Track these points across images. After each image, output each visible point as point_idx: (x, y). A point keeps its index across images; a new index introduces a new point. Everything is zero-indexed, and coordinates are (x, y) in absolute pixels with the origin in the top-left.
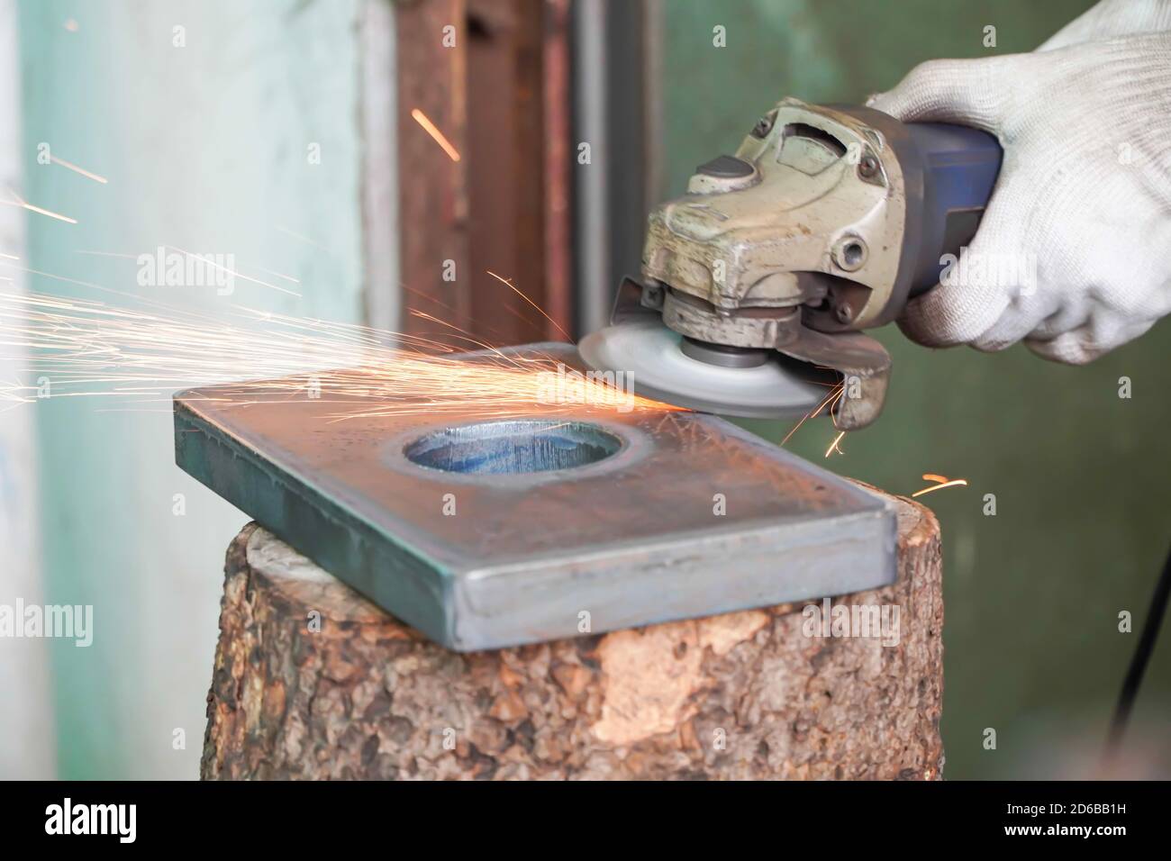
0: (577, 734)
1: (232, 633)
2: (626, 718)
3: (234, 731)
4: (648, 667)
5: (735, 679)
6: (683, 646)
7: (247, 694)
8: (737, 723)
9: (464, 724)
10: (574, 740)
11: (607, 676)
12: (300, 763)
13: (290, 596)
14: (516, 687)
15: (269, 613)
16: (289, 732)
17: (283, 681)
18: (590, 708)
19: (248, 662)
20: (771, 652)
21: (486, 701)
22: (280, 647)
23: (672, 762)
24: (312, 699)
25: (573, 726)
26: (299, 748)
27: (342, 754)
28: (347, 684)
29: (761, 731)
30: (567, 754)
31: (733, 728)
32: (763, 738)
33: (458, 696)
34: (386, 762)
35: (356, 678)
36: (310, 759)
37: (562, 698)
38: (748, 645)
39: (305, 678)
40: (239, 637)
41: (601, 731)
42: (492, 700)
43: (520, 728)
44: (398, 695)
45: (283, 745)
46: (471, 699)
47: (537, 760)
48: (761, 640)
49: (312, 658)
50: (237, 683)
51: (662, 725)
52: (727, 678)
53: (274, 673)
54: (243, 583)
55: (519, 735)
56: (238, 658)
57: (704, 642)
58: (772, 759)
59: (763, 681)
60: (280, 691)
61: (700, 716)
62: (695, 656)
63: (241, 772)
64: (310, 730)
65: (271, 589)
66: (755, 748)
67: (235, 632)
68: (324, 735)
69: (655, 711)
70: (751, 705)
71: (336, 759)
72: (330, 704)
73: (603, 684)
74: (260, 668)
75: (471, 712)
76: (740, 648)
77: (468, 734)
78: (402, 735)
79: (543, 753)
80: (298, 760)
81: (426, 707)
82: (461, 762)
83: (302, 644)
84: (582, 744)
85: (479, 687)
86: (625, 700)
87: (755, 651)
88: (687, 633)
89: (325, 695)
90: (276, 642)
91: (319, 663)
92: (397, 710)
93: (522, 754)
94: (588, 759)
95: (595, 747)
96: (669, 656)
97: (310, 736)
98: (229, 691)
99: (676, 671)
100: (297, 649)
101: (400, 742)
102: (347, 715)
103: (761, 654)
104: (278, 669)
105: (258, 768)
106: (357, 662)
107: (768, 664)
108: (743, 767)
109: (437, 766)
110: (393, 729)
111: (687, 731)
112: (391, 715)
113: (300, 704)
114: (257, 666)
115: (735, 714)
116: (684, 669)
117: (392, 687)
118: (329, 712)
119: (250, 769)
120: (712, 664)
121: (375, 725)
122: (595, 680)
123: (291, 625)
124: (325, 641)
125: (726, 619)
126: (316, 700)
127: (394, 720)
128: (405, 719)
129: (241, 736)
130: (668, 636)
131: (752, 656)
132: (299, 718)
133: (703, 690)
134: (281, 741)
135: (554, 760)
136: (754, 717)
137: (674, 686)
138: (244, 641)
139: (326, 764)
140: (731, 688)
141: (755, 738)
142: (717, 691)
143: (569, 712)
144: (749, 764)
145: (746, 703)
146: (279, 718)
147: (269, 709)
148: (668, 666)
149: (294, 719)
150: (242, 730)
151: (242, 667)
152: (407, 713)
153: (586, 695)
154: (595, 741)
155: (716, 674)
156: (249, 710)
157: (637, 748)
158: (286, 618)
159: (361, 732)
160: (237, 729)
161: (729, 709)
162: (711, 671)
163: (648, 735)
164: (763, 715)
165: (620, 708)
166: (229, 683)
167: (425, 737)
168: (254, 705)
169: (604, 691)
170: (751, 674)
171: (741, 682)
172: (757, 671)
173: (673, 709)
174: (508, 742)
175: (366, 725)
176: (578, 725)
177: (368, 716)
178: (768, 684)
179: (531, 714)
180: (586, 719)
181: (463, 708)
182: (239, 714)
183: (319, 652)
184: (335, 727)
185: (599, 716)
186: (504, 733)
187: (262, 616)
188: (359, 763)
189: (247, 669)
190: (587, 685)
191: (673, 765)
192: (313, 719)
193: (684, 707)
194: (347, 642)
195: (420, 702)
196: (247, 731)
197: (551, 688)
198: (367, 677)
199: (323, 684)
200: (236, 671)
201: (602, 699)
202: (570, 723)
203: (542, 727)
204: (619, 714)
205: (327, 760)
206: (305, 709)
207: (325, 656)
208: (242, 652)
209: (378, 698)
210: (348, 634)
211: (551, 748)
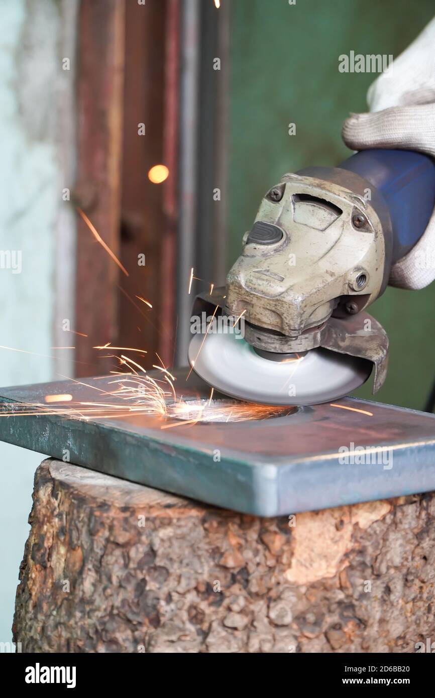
0: (276, 577)
1: (44, 520)
2: (306, 567)
3: (44, 582)
4: (320, 535)
5: (372, 544)
6: (342, 522)
7: (54, 557)
8: (373, 573)
9: (203, 570)
10: (273, 580)
11: (294, 539)
12: (93, 598)
13: (85, 493)
14: (238, 546)
15: (71, 504)
16: (86, 578)
17: (82, 547)
18: (285, 560)
19: (56, 537)
20: (393, 528)
21: (217, 556)
22: (80, 525)
23: (334, 596)
24: (102, 557)
25: (274, 571)
26: (92, 589)
27: (122, 591)
28: (126, 546)
29: (386, 579)
30: (269, 589)
31: (371, 576)
32: (388, 583)
33: (200, 553)
34: (151, 595)
35: (132, 542)
36: (100, 595)
37: (267, 553)
38: (381, 524)
39: (97, 543)
40: (49, 522)
41: (290, 575)
42: (222, 554)
43: (239, 573)
44: (160, 552)
45: (81, 586)
46: (208, 555)
47: (250, 593)
48: (389, 520)
49: (102, 530)
50: (48, 551)
51: (328, 572)
52: (368, 544)
53: (75, 542)
54: (49, 489)
55: (239, 577)
56: (48, 535)
57: (354, 521)
58: (392, 597)
59: (389, 547)
60: (79, 553)
61: (351, 567)
62: (348, 530)
63: (49, 607)
64: (100, 577)
65: (72, 490)
66: (383, 589)
67: (46, 519)
68: (110, 579)
69: (324, 564)
70: (382, 562)
71: (118, 594)
72: (114, 561)
73: (293, 545)
74: (65, 539)
75: (208, 562)
76: (375, 525)
77: (205, 577)
78: (161, 579)
79: (254, 588)
80: (92, 595)
81: (177, 560)
82: (200, 595)
83: (96, 521)
84: (278, 584)
85: (213, 547)
86: (305, 556)
87: (384, 527)
88: (344, 514)
89: (111, 554)
90: (77, 522)
91: (107, 533)
92: (159, 562)
93: (240, 590)
94: (282, 593)
95: (287, 585)
96: (333, 529)
97: (100, 581)
98: (42, 556)
99: (337, 538)
100: (92, 525)
101: (160, 583)
102: (126, 566)
103: (388, 529)
104: (78, 539)
105: (62, 603)
106: (133, 531)
107: (392, 536)
108: (375, 601)
109: (185, 598)
110: (156, 574)
111: (343, 577)
112: (155, 565)
113: (93, 560)
114: (62, 538)
115: (372, 567)
116: (342, 537)
117: (155, 548)
118: (113, 564)
119: (56, 604)
120: (359, 535)
121: (144, 572)
122: (288, 542)
123: (88, 510)
124: (111, 519)
125: (367, 506)
126: (105, 557)
127: (156, 568)
128: (164, 568)
129: (49, 585)
130: (332, 516)
131: (383, 530)
132: (93, 569)
133: (353, 551)
134: (79, 585)
135: (261, 593)
136: (383, 569)
137: (335, 547)
138: (53, 524)
139: (110, 598)
140: (370, 550)
141: (383, 583)
142: (362, 552)
143: (271, 562)
144: (379, 599)
145: (379, 560)
146: (78, 571)
147: (70, 566)
148: (332, 535)
149: (89, 570)
150: (50, 581)
151: (51, 540)
152: (165, 564)
153: (283, 551)
154: (286, 582)
155: (361, 540)
156: (56, 568)
157: (312, 586)
158: (84, 506)
159: (135, 577)
160: (47, 580)
161: (369, 564)
162: (359, 539)
163: (319, 578)
164: (388, 568)
165: (302, 560)
166: (42, 551)
167: (177, 579)
168: (60, 564)
169: (294, 548)
170: (381, 542)
171: (376, 546)
172: (385, 540)
173: (335, 562)
174: (232, 582)
175: (138, 572)
176: (277, 571)
177: (140, 566)
178: (392, 548)
179: (247, 564)
180: (282, 567)
181: (203, 560)
182: (48, 570)
183: (107, 526)
184: (117, 573)
185: (289, 565)
186: (229, 576)
187: (65, 507)
188: (133, 597)
189: (55, 542)
190: (284, 545)
191: (335, 598)
192: (103, 569)
193: (342, 561)
194: (126, 520)
195: (174, 557)
196: (54, 581)
197: (260, 547)
198: (139, 541)
199: (110, 546)
200: (47, 543)
201: (292, 554)
202: (271, 569)
203: (254, 572)
204: (302, 565)
205: (111, 595)
206: (97, 563)
207: (111, 528)
208: (51, 531)
209: (147, 554)
210: (127, 514)
211: (259, 585)
